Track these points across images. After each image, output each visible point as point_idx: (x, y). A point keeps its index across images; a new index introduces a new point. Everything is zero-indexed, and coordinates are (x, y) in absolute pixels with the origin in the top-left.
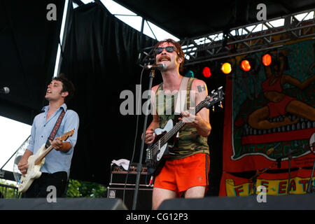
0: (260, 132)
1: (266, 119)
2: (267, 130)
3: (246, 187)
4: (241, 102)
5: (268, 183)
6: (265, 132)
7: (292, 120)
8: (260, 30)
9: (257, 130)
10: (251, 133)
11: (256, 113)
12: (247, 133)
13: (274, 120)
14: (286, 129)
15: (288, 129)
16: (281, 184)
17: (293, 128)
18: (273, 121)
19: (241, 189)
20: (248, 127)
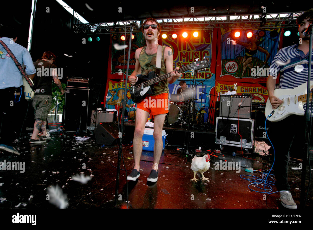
4: (115, 52)
8: (121, 25)
11: (121, 57)
12: (118, 64)
14: (133, 64)
15: (132, 64)
19: (115, 85)
20: (118, 62)
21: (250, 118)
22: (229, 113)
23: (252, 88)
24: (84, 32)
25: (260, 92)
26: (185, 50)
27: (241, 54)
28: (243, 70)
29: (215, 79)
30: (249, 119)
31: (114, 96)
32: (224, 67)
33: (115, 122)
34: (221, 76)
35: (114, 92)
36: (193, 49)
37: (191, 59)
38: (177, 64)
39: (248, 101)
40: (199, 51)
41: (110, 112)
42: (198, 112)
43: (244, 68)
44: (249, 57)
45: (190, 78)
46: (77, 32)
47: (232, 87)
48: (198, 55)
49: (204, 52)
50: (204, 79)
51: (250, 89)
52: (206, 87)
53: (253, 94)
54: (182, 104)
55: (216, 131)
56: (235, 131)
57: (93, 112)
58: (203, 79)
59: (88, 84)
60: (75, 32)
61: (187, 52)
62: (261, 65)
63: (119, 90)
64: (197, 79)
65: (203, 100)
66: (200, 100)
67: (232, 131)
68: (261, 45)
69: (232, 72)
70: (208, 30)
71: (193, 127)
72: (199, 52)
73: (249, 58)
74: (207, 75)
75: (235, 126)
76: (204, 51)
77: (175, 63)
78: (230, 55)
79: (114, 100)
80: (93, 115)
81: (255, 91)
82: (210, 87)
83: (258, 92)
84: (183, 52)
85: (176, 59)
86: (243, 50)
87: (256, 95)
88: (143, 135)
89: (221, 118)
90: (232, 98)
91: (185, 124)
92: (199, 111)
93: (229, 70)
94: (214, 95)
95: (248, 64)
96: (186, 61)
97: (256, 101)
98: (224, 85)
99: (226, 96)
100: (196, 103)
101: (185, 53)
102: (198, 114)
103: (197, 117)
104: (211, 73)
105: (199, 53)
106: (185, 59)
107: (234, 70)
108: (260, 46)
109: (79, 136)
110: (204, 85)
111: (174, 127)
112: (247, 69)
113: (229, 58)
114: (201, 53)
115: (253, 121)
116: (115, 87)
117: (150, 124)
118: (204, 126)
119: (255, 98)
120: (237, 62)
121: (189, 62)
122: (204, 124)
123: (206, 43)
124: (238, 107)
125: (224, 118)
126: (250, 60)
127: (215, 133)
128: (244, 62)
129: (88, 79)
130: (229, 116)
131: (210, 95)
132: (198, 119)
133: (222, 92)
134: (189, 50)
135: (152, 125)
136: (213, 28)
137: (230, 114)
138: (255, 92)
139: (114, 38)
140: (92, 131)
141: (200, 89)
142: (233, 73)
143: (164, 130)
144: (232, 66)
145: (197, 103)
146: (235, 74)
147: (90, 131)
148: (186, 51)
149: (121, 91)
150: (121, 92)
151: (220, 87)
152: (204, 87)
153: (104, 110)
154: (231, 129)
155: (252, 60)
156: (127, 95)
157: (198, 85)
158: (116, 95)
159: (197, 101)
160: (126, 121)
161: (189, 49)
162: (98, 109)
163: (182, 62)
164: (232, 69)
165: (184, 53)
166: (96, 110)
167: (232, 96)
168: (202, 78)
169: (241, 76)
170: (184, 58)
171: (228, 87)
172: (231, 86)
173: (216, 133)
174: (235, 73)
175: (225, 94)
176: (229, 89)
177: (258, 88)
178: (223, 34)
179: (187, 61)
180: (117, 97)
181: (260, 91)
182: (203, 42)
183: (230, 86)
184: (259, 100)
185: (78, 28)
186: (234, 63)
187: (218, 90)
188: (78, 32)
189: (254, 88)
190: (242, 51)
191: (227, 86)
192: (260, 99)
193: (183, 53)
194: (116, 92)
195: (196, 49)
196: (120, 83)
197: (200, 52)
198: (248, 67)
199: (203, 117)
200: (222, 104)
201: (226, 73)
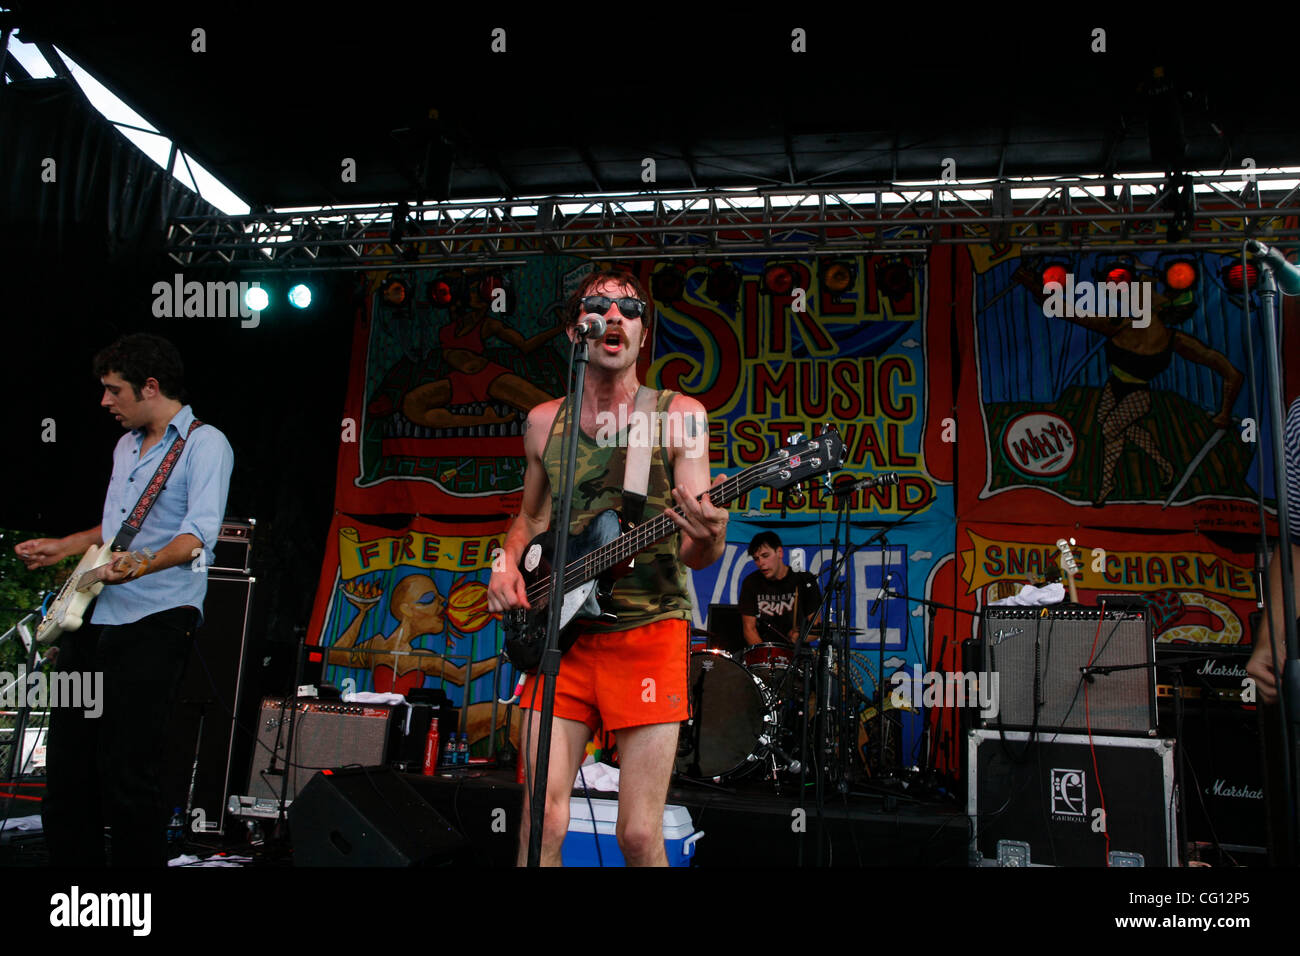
0: (427, 433)
1: (443, 407)
2: (444, 431)
3: (385, 546)
4: (389, 364)
5: (438, 542)
6: (438, 434)
7: (501, 416)
9: (422, 428)
10: (408, 433)
11: (420, 391)
12: (399, 432)
13: (462, 410)
16: (466, 545)
17: (502, 432)
18: (458, 413)
19: (375, 550)
20: (401, 419)
21: (1152, 732)
22: (1038, 705)
23: (1167, 558)
24: (228, 260)
25: (1211, 584)
26: (782, 350)
27: (1087, 372)
28: (1104, 458)
29: (956, 514)
30: (1145, 735)
31: (367, 613)
32: (999, 446)
33: (402, 767)
34: (985, 494)
35: (371, 593)
36: (821, 344)
37: (814, 402)
38: (740, 430)
39: (1129, 638)
40: (855, 356)
41: (366, 710)
42: (868, 705)
43: (1109, 447)
44: (1132, 388)
45: (811, 507)
46: (184, 259)
47: (1051, 553)
48: (855, 380)
49: (883, 364)
50: (893, 512)
51: (1156, 566)
52: (905, 557)
53: (1175, 591)
54: (773, 662)
55: (972, 809)
56: (1078, 806)
57: (270, 707)
58: (886, 511)
59: (249, 546)
60: (177, 256)
61: (794, 364)
62: (1200, 433)
63: (403, 578)
64: (852, 512)
65: (893, 636)
66: (871, 636)
67: (1061, 805)
68: (1190, 326)
69: (1046, 471)
70: (902, 255)
71: (842, 787)
72: (859, 363)
73: (1134, 394)
74: (908, 488)
75: (1076, 778)
76: (884, 358)
77: (725, 422)
78: (1030, 380)
79: (368, 635)
80: (268, 730)
81: (1182, 579)
82: (926, 559)
83: (1201, 581)
84: (771, 363)
85: (729, 403)
86: (1097, 353)
87: (1192, 600)
88: (562, 832)
89: (995, 735)
90: (1046, 623)
91: (799, 774)
92: (870, 696)
93: (1026, 463)
94: (955, 610)
95: (1128, 427)
96: (787, 413)
97: (1194, 633)
98: (1004, 547)
99: (1011, 613)
100: (852, 652)
101: (780, 372)
102: (868, 717)
103: (863, 738)
104: (929, 478)
105: (856, 367)
106: (781, 401)
107: (1058, 459)
108: (1182, 332)
109: (188, 854)
110: (891, 548)
111: (733, 790)
112: (1124, 453)
113: (1025, 397)
114: (868, 366)
115: (1167, 746)
116: (375, 563)
117: (598, 776)
118: (906, 785)
119: (1184, 615)
120: (1070, 416)
121: (805, 417)
122: (902, 774)
123: (895, 313)
124: (1081, 669)
125: (1010, 736)
126: (1138, 404)
127: (969, 818)
128: (1106, 416)
129: (253, 521)
130: (1041, 723)
131: (927, 607)
132: (866, 744)
133: (996, 585)
134: (801, 352)
135: (611, 781)
136: (929, 247)
137: (1042, 713)
138: (1183, 584)
139: (390, 291)
140: (255, 825)
141: (870, 571)
142: (1052, 480)
143: (684, 809)
144: (1042, 436)
145: (861, 654)
146: (1064, 481)
147: (245, 823)
148: (786, 357)
149: (412, 585)
150: (417, 588)
151: (982, 558)
152: (895, 557)
153: (330, 696)
154: (1053, 795)
155: (1150, 406)
156: (450, 611)
157: (858, 548)
158: (381, 607)
159: (859, 639)
160: (461, 762)
161: (804, 348)
162: (300, 694)
163: (762, 416)
164: (1045, 455)
165: (776, 370)
166: (287, 695)
167: (1045, 610)
168: (883, 507)
169: (1095, 494)
170: (776, 396)
171: (1030, 556)
172: (1047, 551)
173: (975, 820)
174: (1060, 478)
175: (1009, 601)
176: (1035, 568)
177: (1198, 560)
178: (980, 270)
179: (794, 413)
180: (390, 622)
181: (1210, 576)
182: (878, 312)
183: (1042, 549)
184: (1212, 629)
185: (194, 238)
186: (1051, 424)
187: (976, 575)
188: (192, 259)
189: (1174, 561)
190: (1092, 357)
191: (1023, 550)
192: (1215, 624)
193: (770, 369)
194: (386, 588)
195: (839, 345)
196: (411, 540)
197: (865, 363)
198: (1133, 442)
199: (897, 731)
200: (996, 654)
201: (1015, 480)
